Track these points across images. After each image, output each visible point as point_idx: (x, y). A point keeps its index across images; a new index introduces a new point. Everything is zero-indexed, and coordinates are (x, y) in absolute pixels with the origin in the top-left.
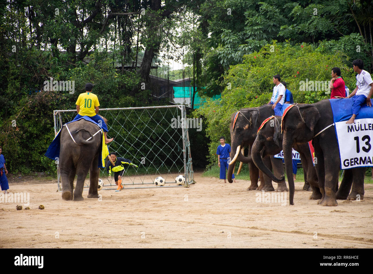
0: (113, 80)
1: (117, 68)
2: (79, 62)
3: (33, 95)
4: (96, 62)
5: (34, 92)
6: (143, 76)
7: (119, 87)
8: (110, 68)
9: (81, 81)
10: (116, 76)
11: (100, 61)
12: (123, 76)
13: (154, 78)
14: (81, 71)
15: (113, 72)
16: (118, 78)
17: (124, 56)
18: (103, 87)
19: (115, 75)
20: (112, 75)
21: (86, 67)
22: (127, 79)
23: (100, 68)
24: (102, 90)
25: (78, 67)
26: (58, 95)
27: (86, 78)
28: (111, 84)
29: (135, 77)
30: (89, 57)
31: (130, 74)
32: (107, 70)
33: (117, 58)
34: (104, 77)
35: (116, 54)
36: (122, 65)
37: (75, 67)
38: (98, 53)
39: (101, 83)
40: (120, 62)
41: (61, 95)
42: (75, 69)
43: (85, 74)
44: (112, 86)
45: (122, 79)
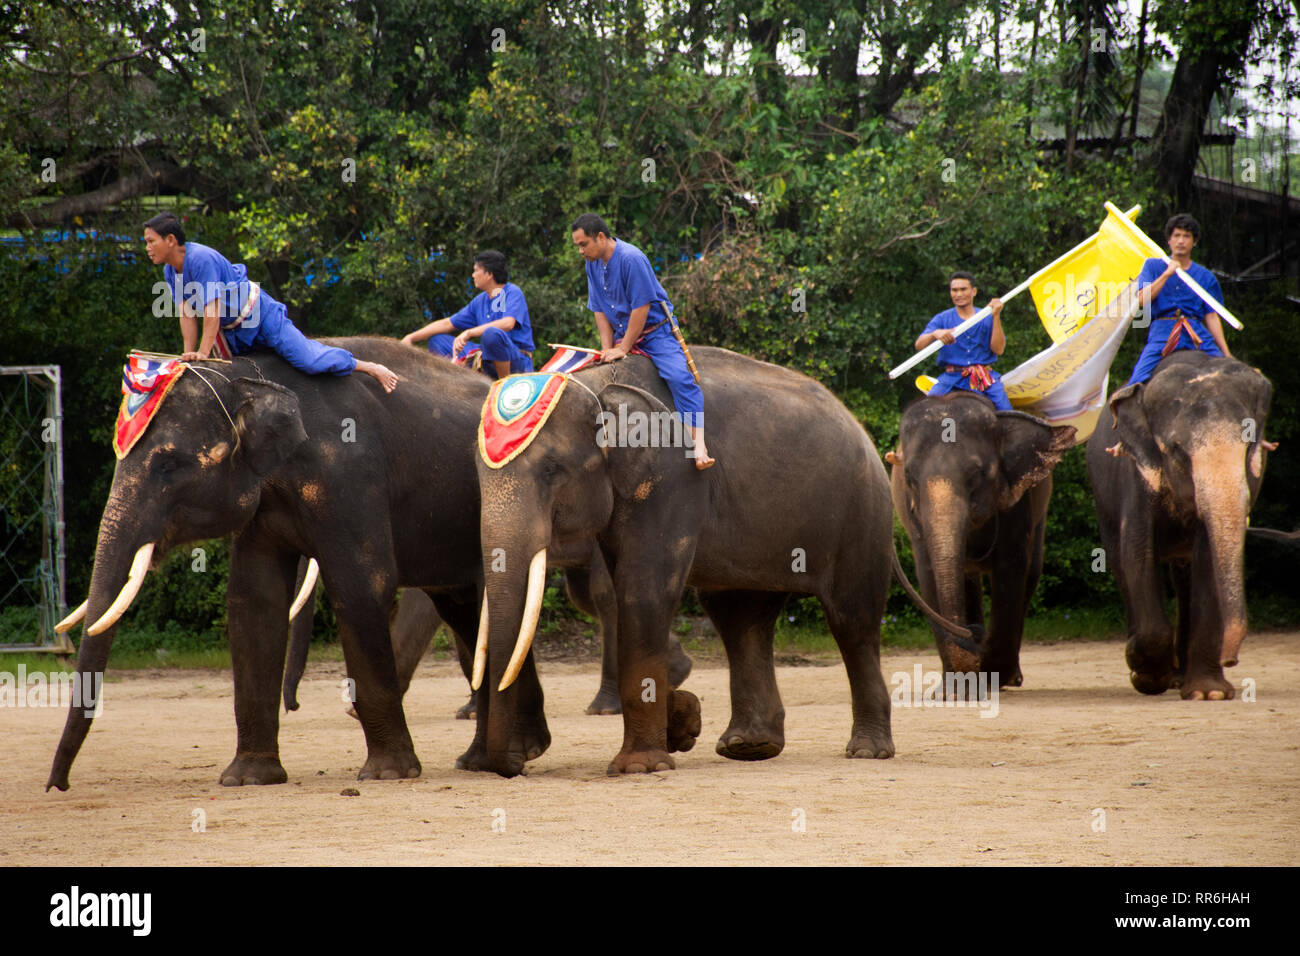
0: (1026, 201)
1: (1042, 145)
2: (872, 126)
3: (672, 272)
4: (949, 121)
5: (673, 259)
6: (1165, 179)
7: (1051, 233)
8: (1012, 145)
9: (882, 209)
10: (1040, 181)
11: (969, 118)
12: (1072, 181)
13: (1217, 187)
14: (883, 163)
15: (1026, 164)
16: (1048, 191)
17: (1075, 92)
18: (979, 235)
19: (1036, 178)
20: (1020, 180)
21: (903, 145)
22: (1088, 194)
23: (968, 148)
24: (973, 247)
25: (868, 144)
26: (779, 271)
27: (901, 194)
28: (1017, 219)
29: (1126, 184)
30: (919, 99)
31: (1104, 170)
32: (999, 155)
33: (1047, 99)
34: (983, 188)
35: (1043, 83)
36: (1068, 133)
37: (853, 144)
38: (957, 81)
39: (970, 217)
40: (1057, 120)
41: (790, 271)
42: (855, 153)
43: (899, 175)
44: (1020, 229)
45: (1067, 194)
